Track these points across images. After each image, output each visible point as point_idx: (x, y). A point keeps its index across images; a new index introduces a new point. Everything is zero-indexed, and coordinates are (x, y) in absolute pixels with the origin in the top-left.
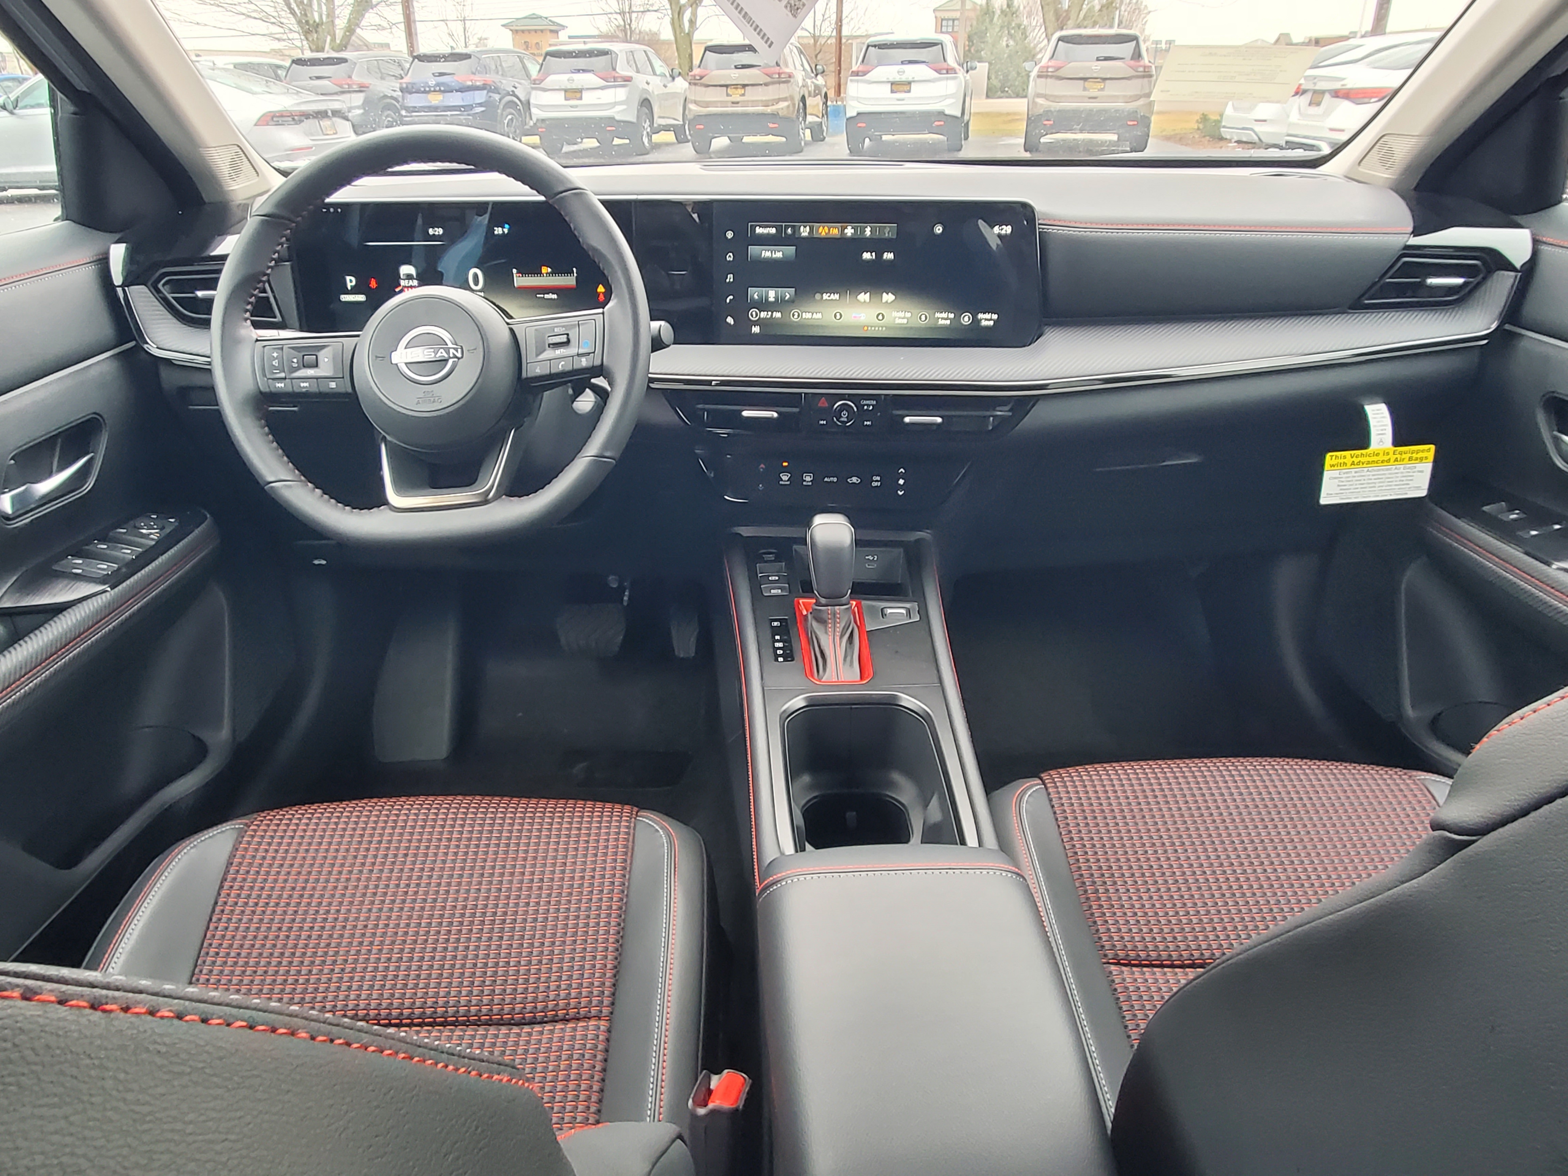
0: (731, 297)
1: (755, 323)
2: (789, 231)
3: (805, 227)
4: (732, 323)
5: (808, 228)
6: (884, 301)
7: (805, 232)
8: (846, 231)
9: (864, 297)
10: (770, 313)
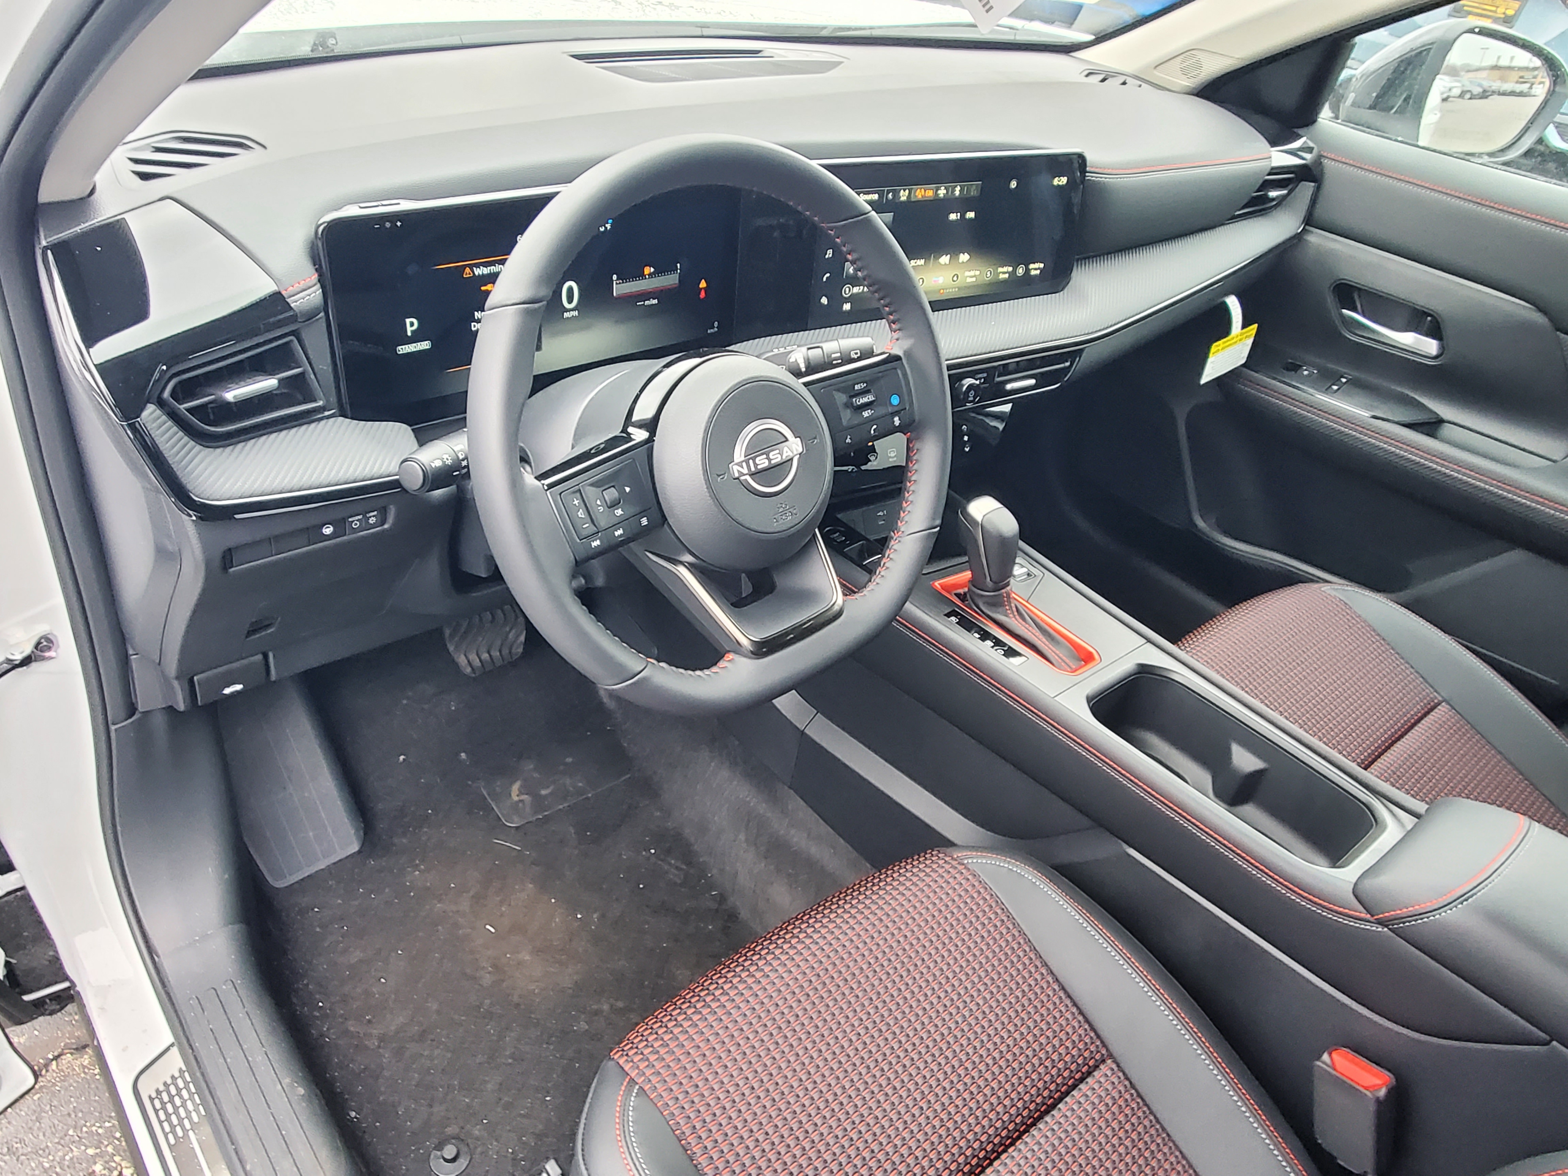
0: (828, 275)
1: (847, 300)
2: (890, 196)
3: (905, 190)
4: (826, 303)
5: (907, 191)
6: (960, 261)
7: (904, 195)
8: (939, 192)
9: (945, 259)
10: (862, 287)
